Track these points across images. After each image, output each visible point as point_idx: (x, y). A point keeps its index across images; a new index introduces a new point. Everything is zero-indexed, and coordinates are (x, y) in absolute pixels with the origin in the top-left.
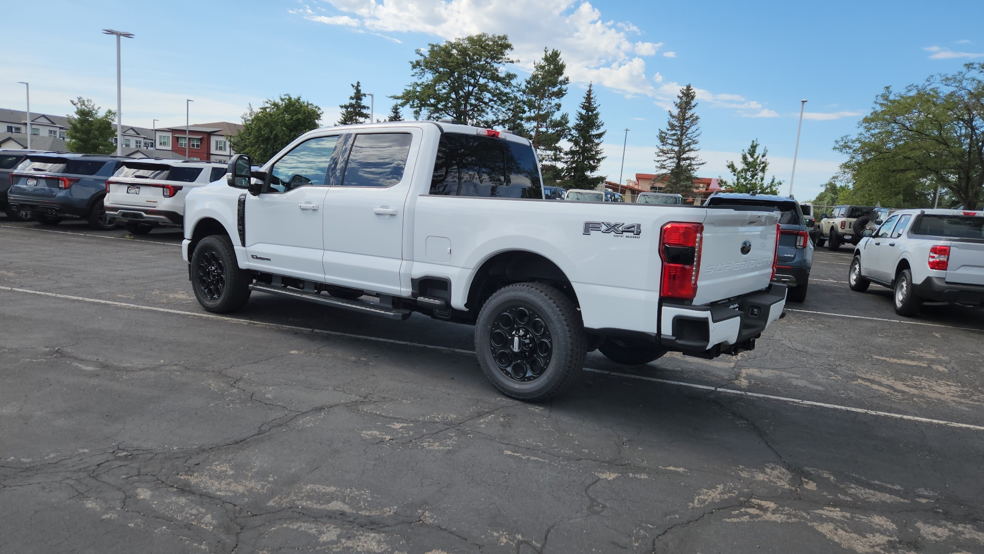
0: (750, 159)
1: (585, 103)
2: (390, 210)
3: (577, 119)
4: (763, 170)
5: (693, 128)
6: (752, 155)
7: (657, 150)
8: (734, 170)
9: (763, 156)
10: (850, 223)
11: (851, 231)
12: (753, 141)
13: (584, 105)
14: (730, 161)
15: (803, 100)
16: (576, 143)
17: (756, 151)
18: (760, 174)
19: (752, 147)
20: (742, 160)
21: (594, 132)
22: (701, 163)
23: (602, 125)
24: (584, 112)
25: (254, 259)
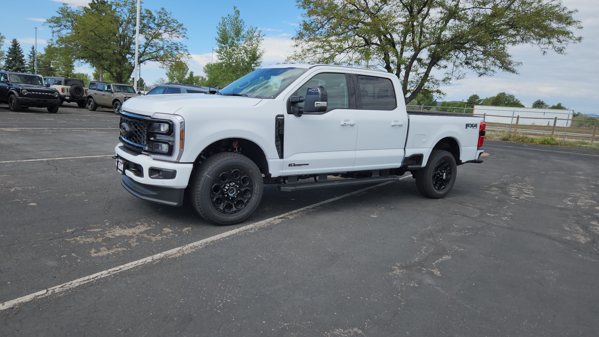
2: (400, 123)
10: (67, 89)
11: (69, 94)
25: (291, 167)
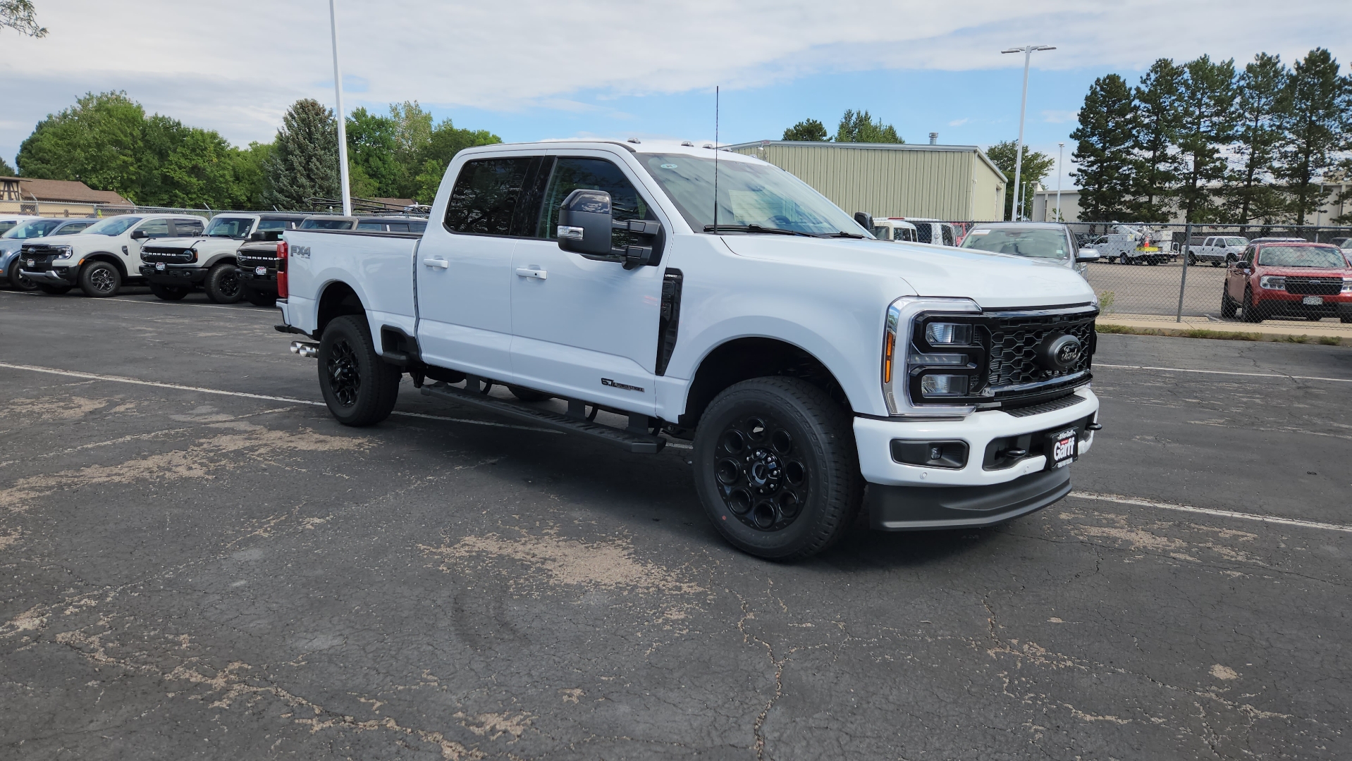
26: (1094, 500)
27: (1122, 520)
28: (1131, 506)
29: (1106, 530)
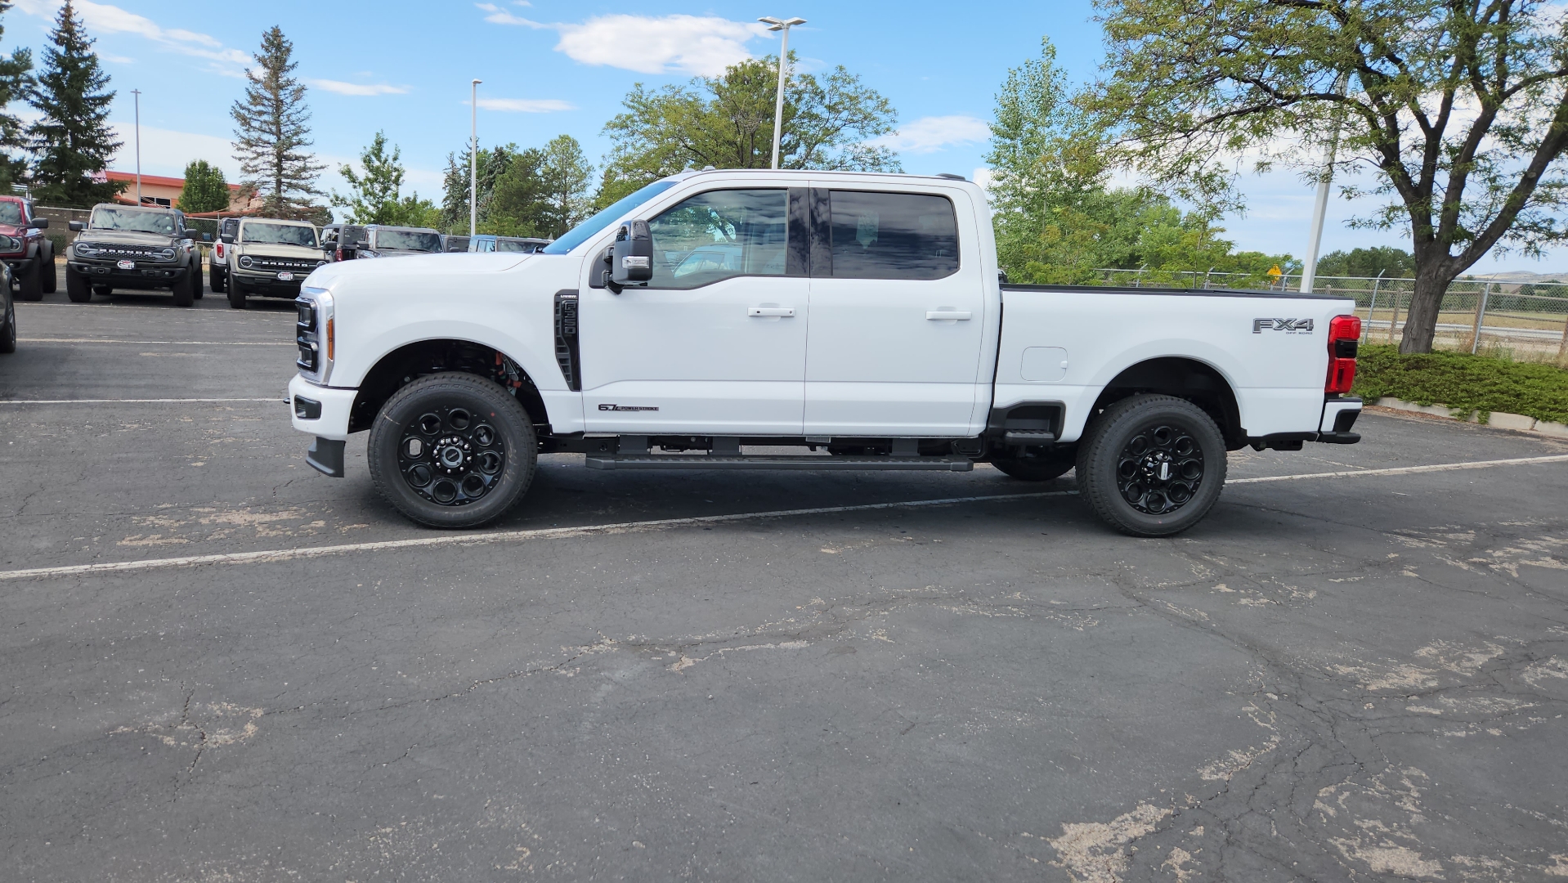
0: (377, 163)
1: (60, 31)
2: (959, 314)
3: (48, 63)
4: (397, 182)
5: (299, 105)
6: (378, 157)
7: (237, 140)
8: (353, 180)
9: (395, 159)
12: (378, 134)
13: (60, 36)
14: (343, 164)
15: (475, 80)
16: (54, 112)
17: (384, 149)
18: (393, 187)
19: (377, 144)
20: (363, 163)
21: (92, 93)
22: (319, 166)
23: (107, 80)
24: (61, 50)
25: (607, 411)
26: (298, 547)
27: (263, 532)
28: (254, 550)
29: (274, 518)
